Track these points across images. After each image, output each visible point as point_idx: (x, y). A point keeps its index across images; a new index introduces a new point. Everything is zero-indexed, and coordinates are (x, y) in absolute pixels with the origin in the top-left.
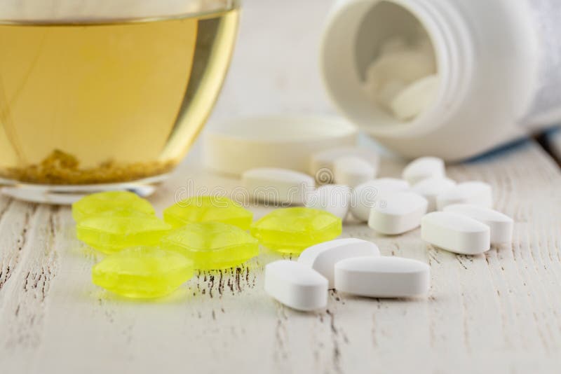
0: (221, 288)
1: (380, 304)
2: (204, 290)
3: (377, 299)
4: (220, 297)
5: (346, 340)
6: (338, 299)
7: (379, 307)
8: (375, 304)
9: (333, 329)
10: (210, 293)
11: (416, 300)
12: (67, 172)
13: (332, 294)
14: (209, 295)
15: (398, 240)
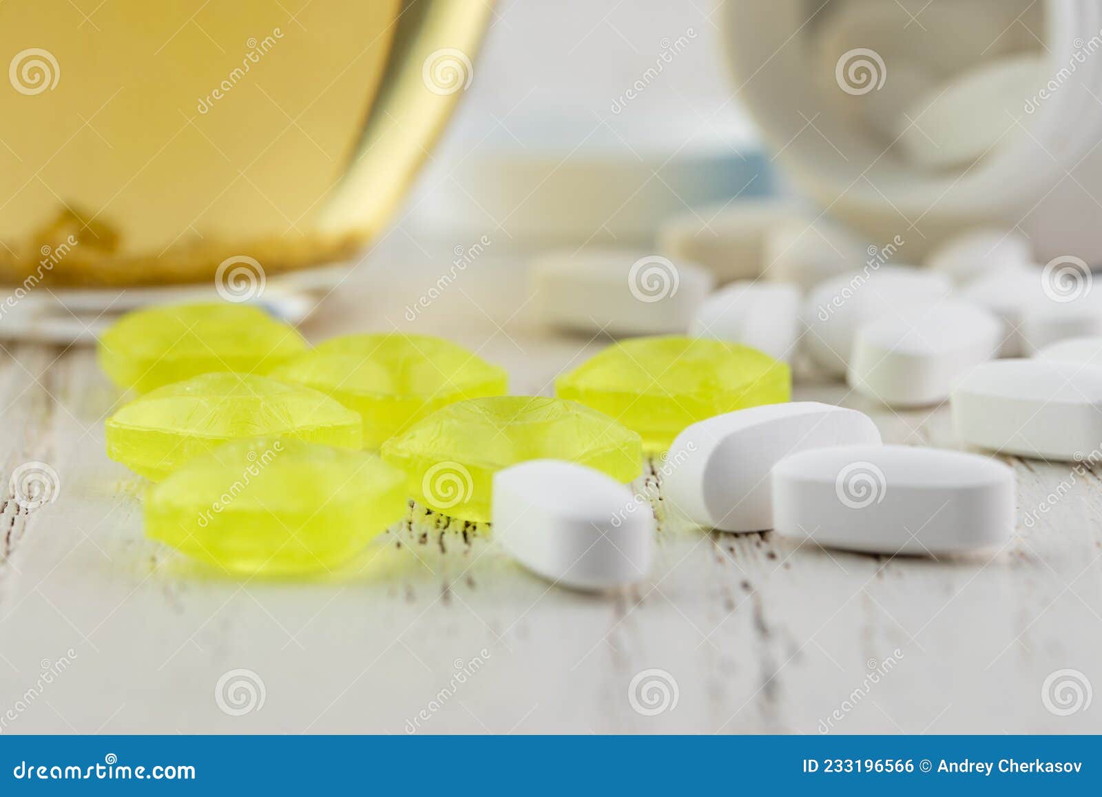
0: (469, 530)
1: (882, 567)
2: (425, 536)
3: (876, 556)
4: (466, 552)
5: (795, 653)
6: (772, 556)
7: (880, 574)
8: (871, 565)
9: (761, 627)
10: (441, 543)
11: (979, 562)
12: (91, 258)
13: (758, 545)
14: (437, 547)
15: (926, 419)
